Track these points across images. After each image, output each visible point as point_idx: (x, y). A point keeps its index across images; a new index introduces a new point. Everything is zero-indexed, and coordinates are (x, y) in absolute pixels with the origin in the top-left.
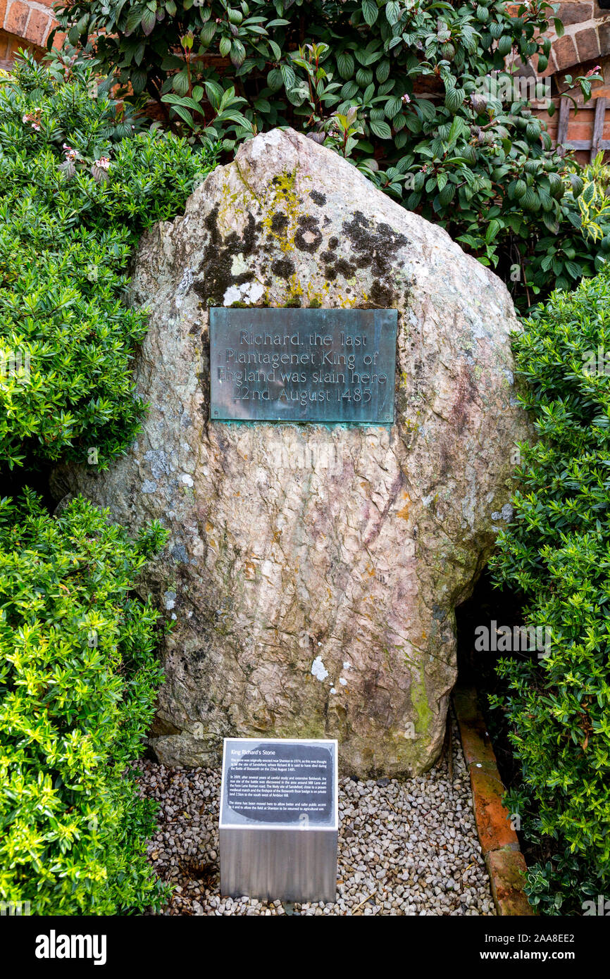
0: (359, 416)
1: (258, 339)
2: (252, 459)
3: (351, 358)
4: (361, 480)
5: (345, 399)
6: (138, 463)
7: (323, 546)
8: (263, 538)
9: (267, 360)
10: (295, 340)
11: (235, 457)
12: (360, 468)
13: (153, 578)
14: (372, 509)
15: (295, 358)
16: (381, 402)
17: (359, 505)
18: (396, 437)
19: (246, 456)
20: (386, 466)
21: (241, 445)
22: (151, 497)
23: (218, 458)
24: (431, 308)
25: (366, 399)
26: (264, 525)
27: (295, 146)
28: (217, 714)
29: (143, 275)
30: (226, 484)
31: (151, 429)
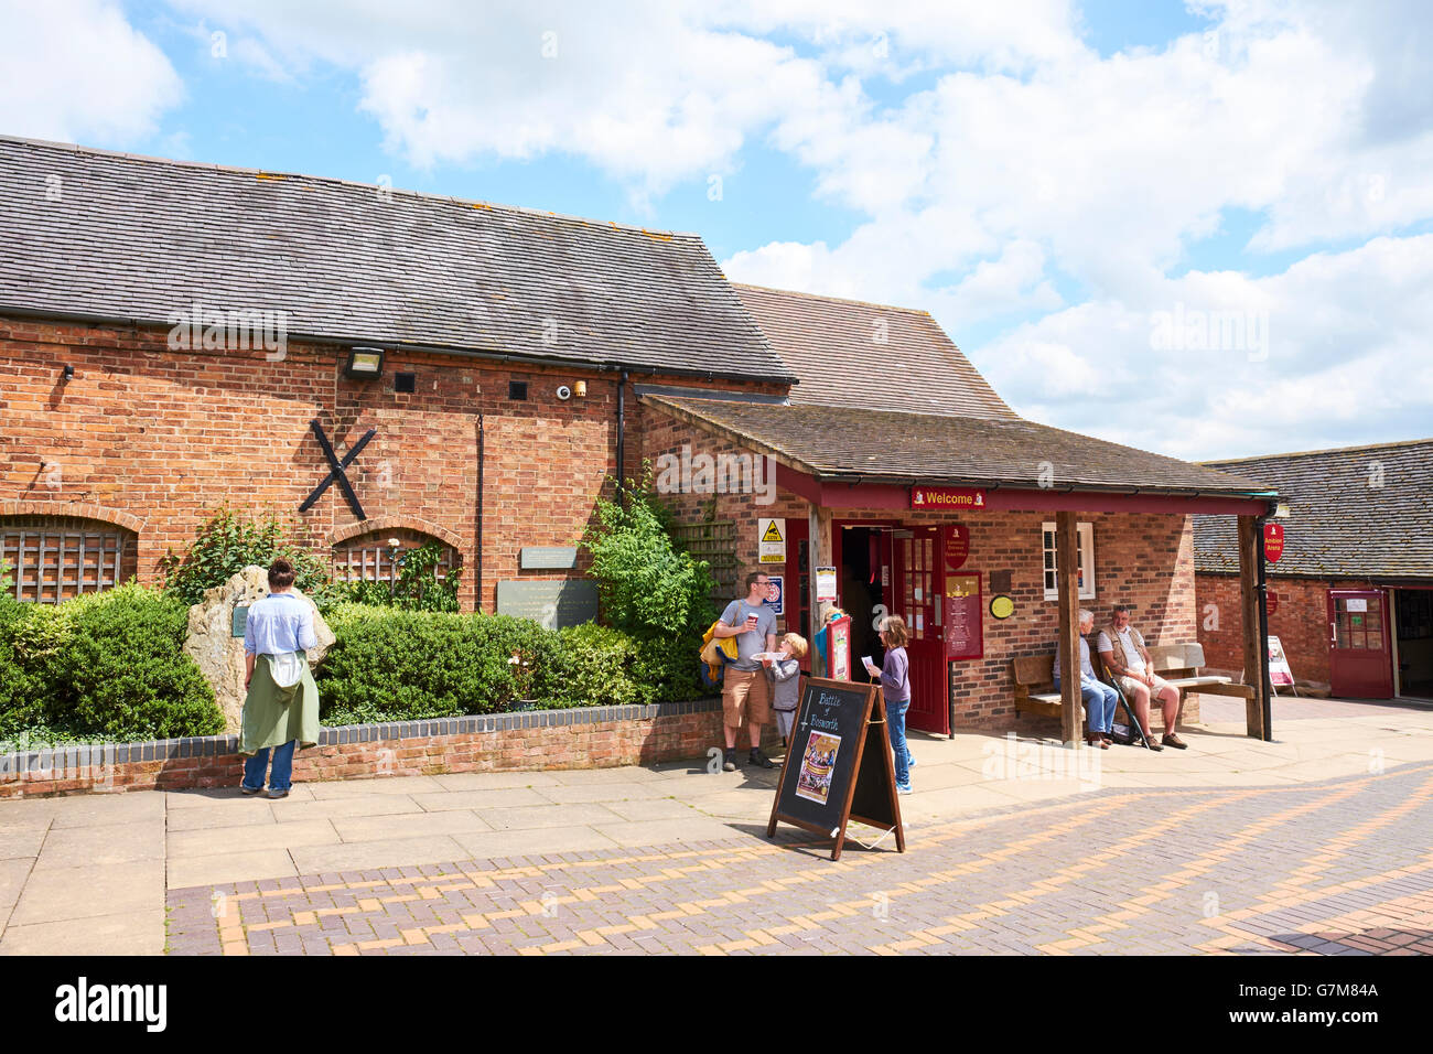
6: (211, 650)
13: (213, 682)
22: (214, 659)
27: (256, 569)
28: (232, 722)
29: (212, 601)
30: (237, 654)
31: (215, 640)
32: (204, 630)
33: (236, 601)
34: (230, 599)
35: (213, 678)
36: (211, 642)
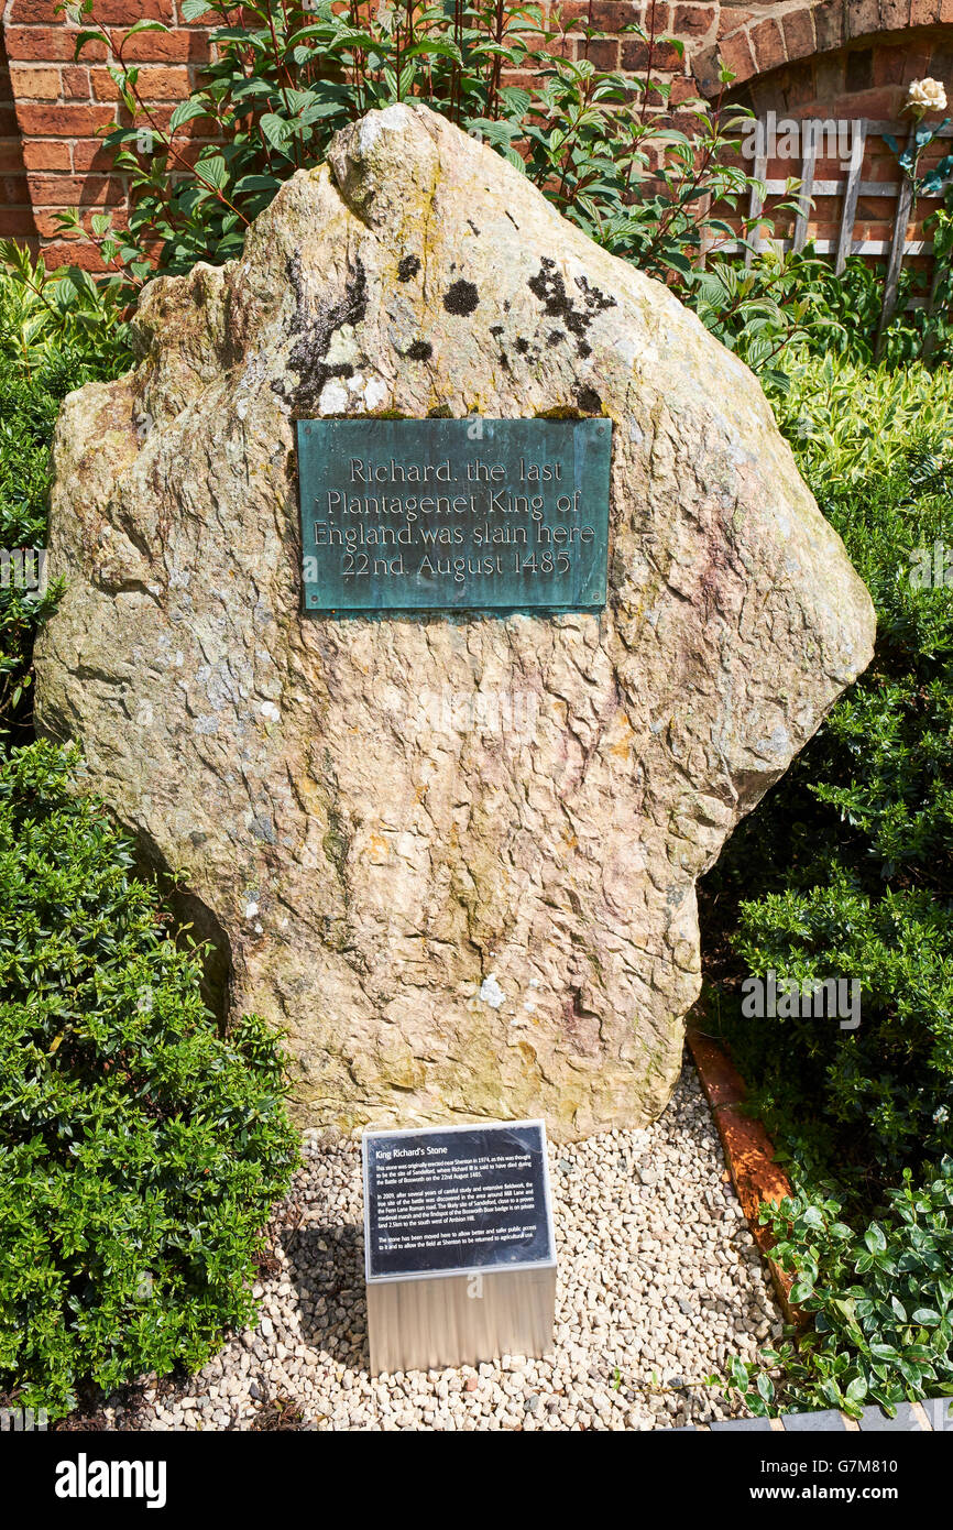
0: (550, 597)
1: (382, 473)
2: (376, 672)
3: (537, 502)
4: (554, 700)
5: (528, 570)
6: (186, 687)
7: (495, 806)
8: (398, 798)
9: (396, 508)
10: (443, 473)
11: (347, 669)
12: (553, 681)
13: (221, 870)
14: (572, 744)
15: (443, 504)
16: (586, 573)
17: (551, 738)
18: (610, 628)
19: (367, 668)
20: (593, 676)
21: (357, 650)
22: (209, 740)
23: (321, 672)
24: (665, 416)
25: (562, 568)
26: (399, 777)
27: (432, 135)
28: (335, 1069)
29: (175, 364)
30: (335, 714)
31: (204, 629)
32: (140, 570)
33: (313, 372)
34: (271, 359)
35: (218, 849)
36: (185, 640)
